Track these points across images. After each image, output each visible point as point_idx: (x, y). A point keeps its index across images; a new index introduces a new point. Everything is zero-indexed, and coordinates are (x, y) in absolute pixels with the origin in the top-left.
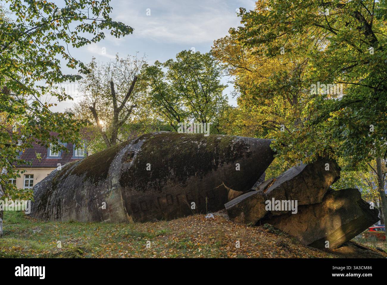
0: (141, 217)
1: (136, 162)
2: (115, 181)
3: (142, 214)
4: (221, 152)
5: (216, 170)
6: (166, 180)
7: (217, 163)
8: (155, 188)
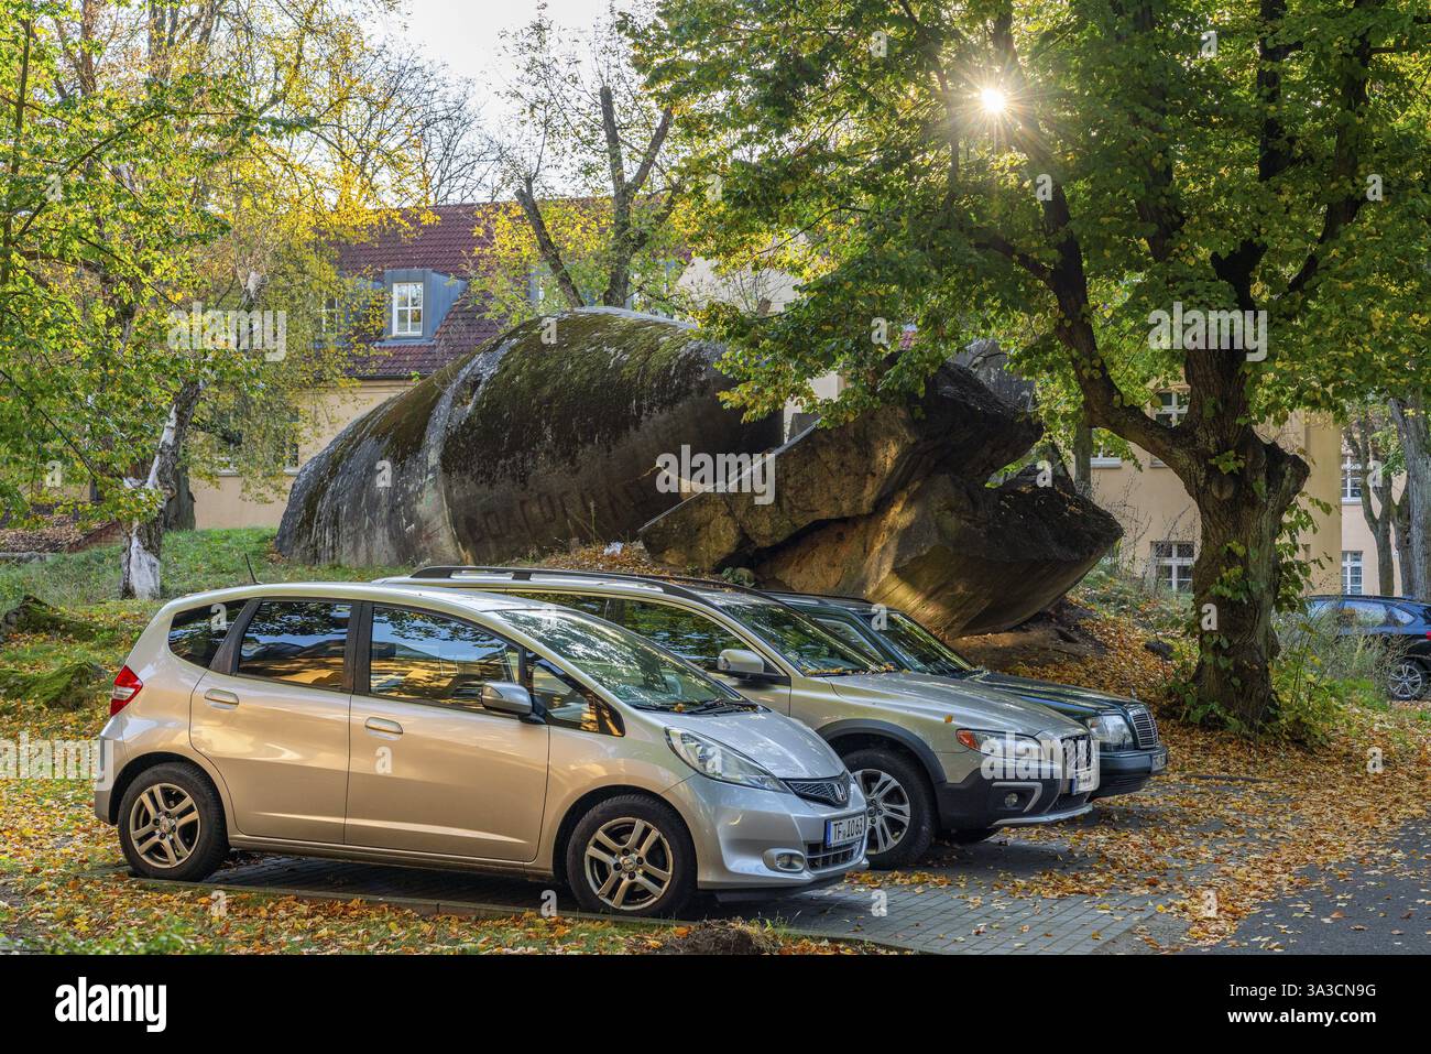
0: (489, 553)
1: (478, 405)
2: (433, 458)
3: (492, 546)
4: (649, 380)
5: (637, 429)
6: (535, 455)
7: (639, 408)
8: (513, 476)
